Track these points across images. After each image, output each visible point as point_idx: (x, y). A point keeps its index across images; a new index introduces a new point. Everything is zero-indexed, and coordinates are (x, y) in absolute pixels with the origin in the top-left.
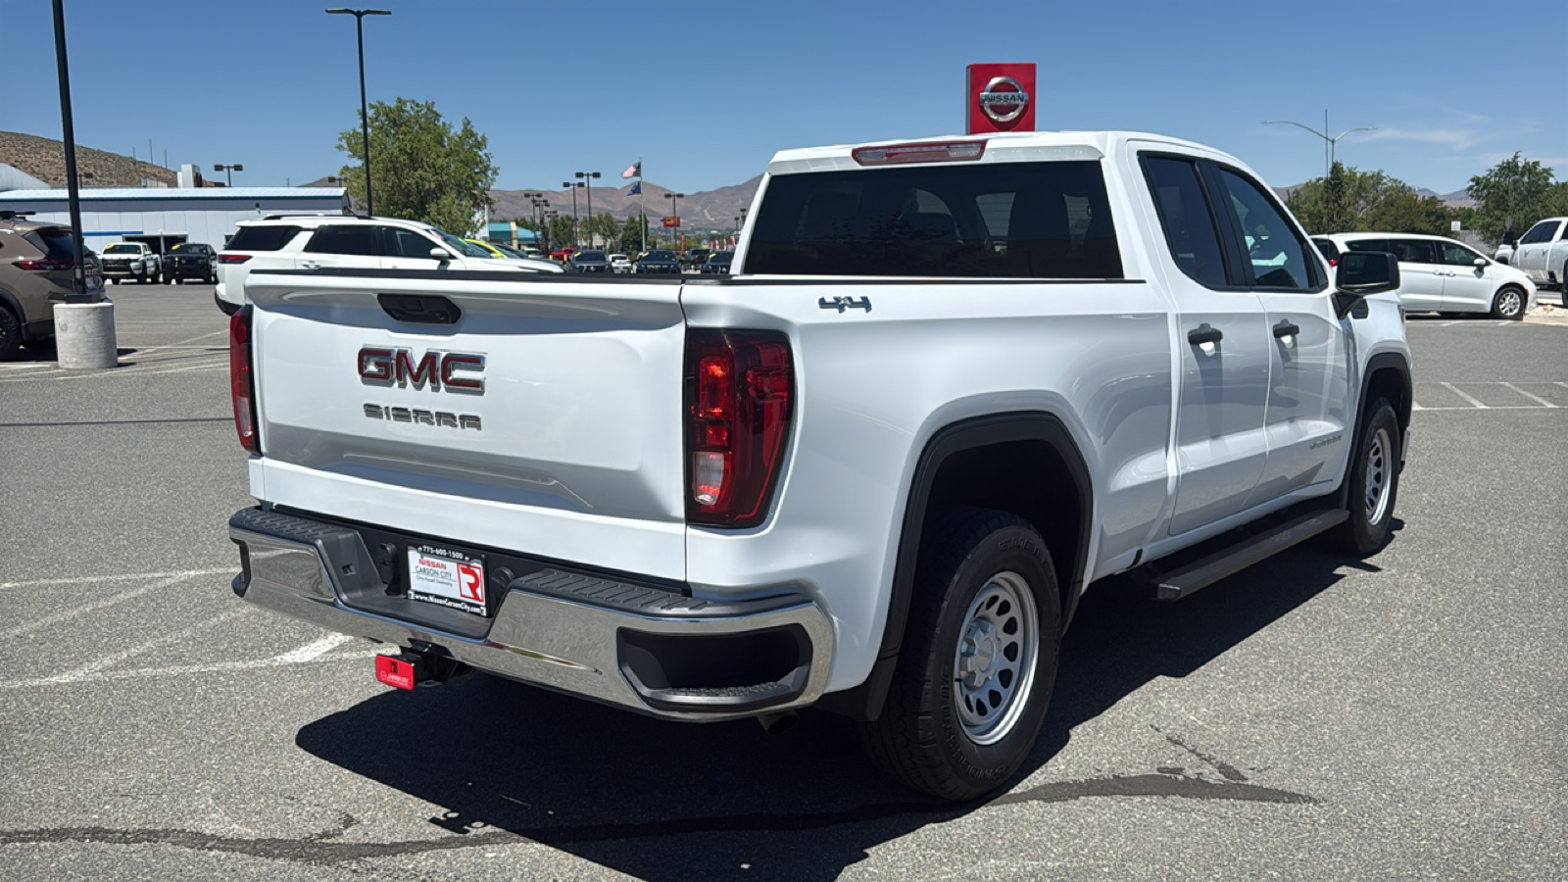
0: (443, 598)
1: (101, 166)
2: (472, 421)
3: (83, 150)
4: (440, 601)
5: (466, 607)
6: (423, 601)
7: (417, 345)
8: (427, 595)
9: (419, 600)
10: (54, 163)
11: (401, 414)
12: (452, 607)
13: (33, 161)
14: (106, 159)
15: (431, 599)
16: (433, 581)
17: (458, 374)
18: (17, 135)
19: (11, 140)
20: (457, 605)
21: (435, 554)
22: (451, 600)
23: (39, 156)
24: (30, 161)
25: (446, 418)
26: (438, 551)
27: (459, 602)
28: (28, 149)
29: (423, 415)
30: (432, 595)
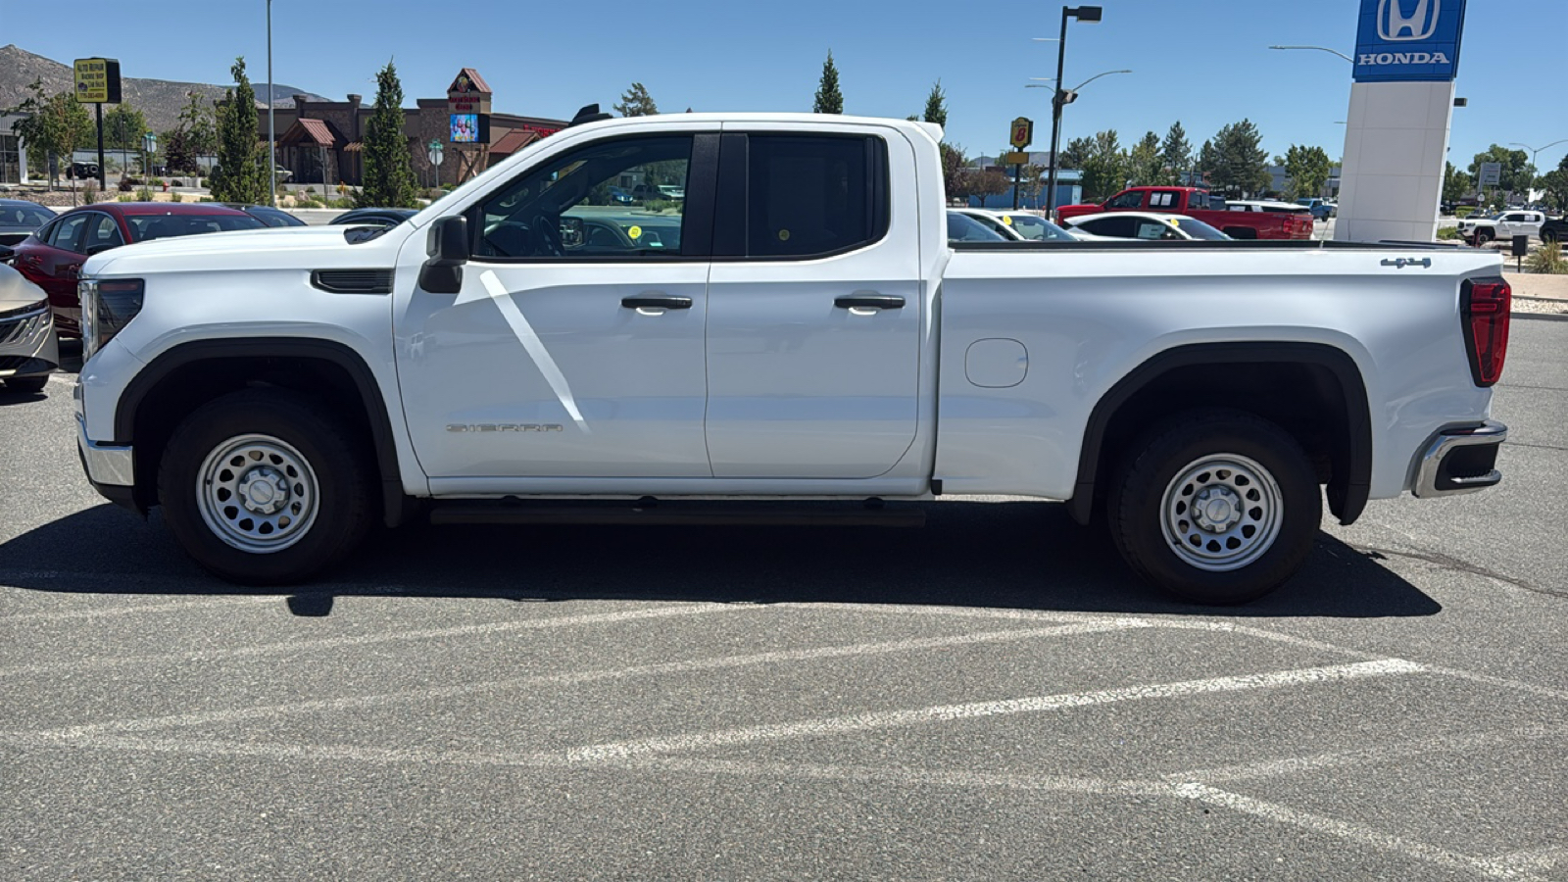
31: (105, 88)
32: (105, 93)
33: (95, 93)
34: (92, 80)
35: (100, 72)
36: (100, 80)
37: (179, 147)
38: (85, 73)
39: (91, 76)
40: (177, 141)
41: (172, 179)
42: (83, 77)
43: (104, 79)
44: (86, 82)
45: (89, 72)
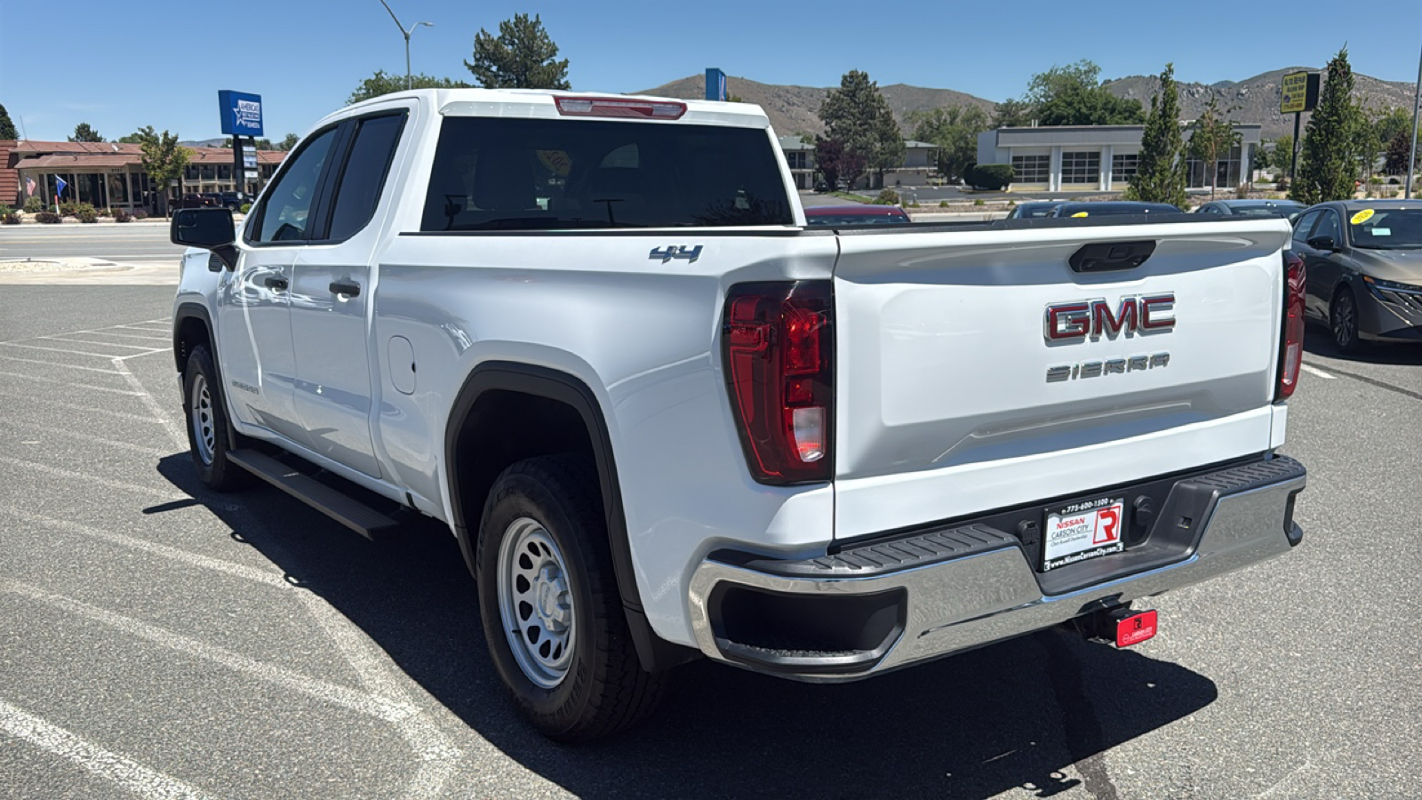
0: (1078, 554)
2: (1162, 359)
4: (1076, 558)
5: (1104, 551)
6: (1060, 566)
7: (1113, 293)
8: (1062, 558)
9: (1056, 568)
11: (1092, 370)
12: (1088, 559)
15: (1067, 560)
16: (1067, 541)
17: (1154, 316)
20: (1092, 554)
21: (1079, 510)
22: (1086, 552)
25: (1139, 363)
26: (1082, 507)
27: (1094, 549)
29: (1115, 366)
30: (1067, 556)
31: (1304, 98)
32: (1304, 103)
33: (1296, 103)
34: (1295, 93)
35: (1301, 84)
36: (1300, 92)
37: (1400, 147)
38: (1290, 86)
39: (1295, 89)
40: (1399, 141)
41: (1389, 178)
42: (1289, 90)
43: (1304, 91)
44: (1290, 94)
45: (1294, 85)
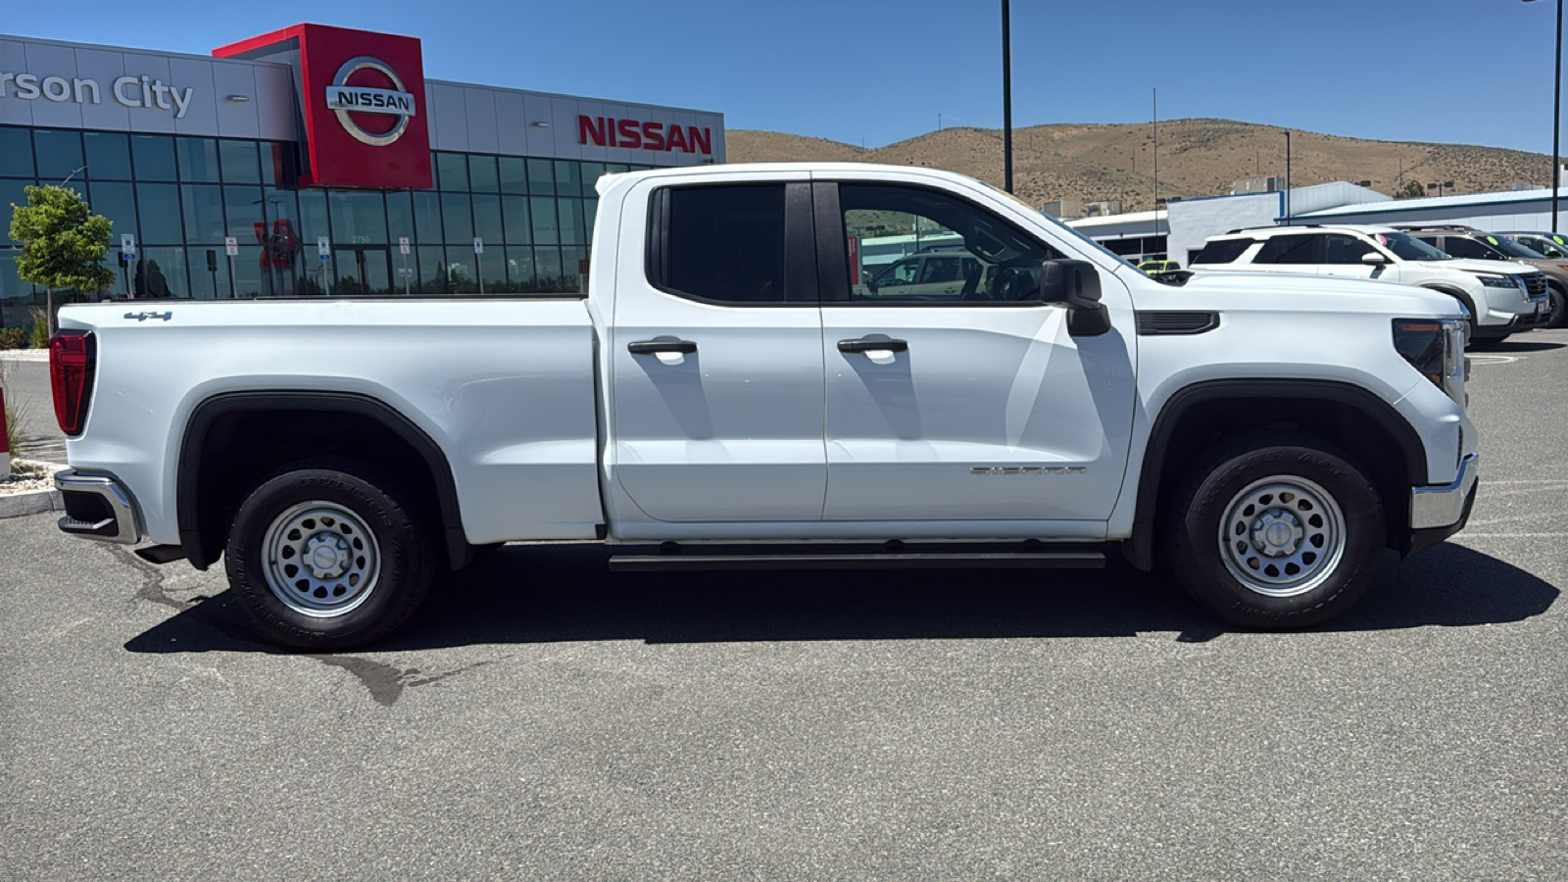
1: (1539, 169)
3: (1522, 155)
10: (1491, 170)
13: (1472, 170)
14: (1545, 162)
18: (1459, 146)
19: (1454, 151)
23: (1478, 165)
24: (1468, 170)
28: (1468, 159)
